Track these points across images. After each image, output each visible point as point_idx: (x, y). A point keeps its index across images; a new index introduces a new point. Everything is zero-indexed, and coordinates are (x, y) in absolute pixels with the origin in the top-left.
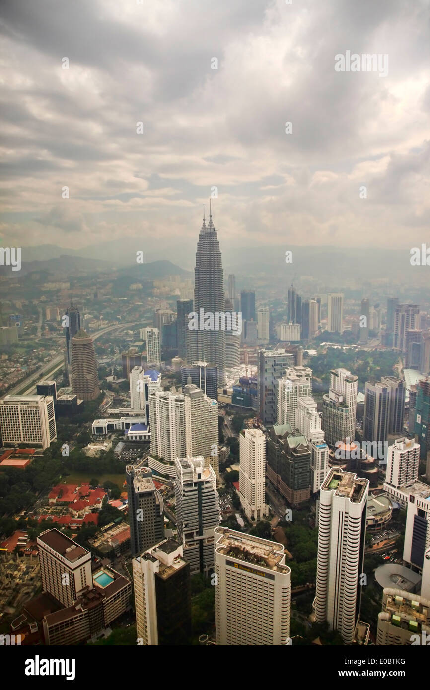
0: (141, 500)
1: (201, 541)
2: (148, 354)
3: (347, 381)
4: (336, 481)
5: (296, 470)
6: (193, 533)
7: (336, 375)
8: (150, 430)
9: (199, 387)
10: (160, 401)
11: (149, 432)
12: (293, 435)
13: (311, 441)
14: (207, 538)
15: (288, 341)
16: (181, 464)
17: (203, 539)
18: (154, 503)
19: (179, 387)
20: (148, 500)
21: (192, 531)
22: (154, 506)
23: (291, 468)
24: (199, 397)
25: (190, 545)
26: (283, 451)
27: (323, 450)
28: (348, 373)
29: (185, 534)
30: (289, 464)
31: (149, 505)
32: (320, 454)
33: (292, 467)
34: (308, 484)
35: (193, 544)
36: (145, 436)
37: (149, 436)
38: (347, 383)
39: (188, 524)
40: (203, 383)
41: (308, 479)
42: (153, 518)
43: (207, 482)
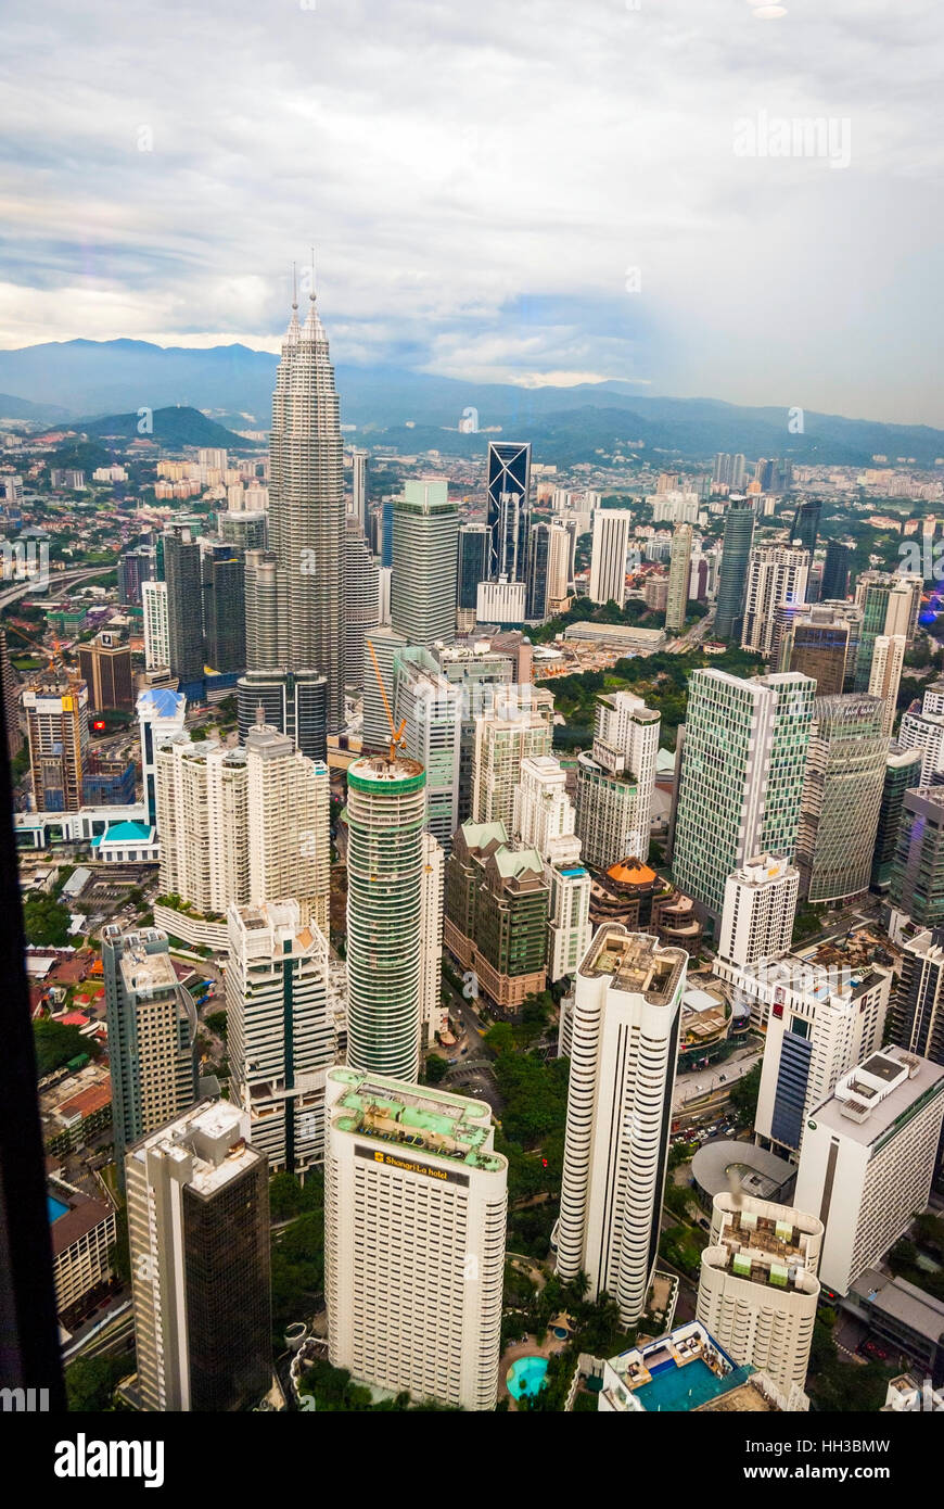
0: (141, 1009)
1: (290, 1102)
2: (147, 649)
3: (638, 722)
4: (612, 955)
5: (515, 930)
6: (271, 1083)
7: (611, 707)
8: (156, 836)
9: (282, 731)
10: (184, 764)
11: (156, 840)
12: (509, 846)
13: (549, 860)
14: (304, 1095)
15: (496, 623)
16: (244, 918)
17: (296, 1097)
18: (174, 1015)
19: (230, 730)
20: (160, 1009)
21: (269, 1079)
22: (174, 1023)
23: (502, 925)
24: (284, 756)
25: (262, 1113)
26: (483, 885)
27: (577, 882)
28: (640, 704)
29: (252, 1088)
30: (497, 914)
31: (163, 1021)
32: (570, 891)
33: (505, 922)
34: (540, 962)
35: (271, 1111)
36: (145, 853)
37: (155, 853)
38: (637, 725)
39: (257, 1063)
40: (292, 720)
41: (541, 950)
42: (172, 1052)
43: (306, 961)
